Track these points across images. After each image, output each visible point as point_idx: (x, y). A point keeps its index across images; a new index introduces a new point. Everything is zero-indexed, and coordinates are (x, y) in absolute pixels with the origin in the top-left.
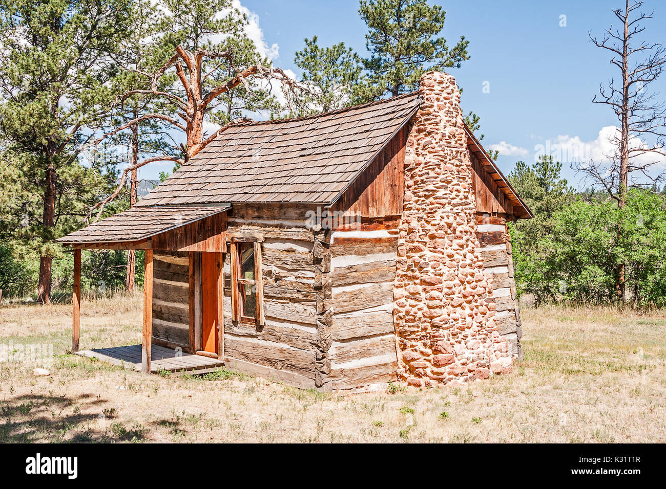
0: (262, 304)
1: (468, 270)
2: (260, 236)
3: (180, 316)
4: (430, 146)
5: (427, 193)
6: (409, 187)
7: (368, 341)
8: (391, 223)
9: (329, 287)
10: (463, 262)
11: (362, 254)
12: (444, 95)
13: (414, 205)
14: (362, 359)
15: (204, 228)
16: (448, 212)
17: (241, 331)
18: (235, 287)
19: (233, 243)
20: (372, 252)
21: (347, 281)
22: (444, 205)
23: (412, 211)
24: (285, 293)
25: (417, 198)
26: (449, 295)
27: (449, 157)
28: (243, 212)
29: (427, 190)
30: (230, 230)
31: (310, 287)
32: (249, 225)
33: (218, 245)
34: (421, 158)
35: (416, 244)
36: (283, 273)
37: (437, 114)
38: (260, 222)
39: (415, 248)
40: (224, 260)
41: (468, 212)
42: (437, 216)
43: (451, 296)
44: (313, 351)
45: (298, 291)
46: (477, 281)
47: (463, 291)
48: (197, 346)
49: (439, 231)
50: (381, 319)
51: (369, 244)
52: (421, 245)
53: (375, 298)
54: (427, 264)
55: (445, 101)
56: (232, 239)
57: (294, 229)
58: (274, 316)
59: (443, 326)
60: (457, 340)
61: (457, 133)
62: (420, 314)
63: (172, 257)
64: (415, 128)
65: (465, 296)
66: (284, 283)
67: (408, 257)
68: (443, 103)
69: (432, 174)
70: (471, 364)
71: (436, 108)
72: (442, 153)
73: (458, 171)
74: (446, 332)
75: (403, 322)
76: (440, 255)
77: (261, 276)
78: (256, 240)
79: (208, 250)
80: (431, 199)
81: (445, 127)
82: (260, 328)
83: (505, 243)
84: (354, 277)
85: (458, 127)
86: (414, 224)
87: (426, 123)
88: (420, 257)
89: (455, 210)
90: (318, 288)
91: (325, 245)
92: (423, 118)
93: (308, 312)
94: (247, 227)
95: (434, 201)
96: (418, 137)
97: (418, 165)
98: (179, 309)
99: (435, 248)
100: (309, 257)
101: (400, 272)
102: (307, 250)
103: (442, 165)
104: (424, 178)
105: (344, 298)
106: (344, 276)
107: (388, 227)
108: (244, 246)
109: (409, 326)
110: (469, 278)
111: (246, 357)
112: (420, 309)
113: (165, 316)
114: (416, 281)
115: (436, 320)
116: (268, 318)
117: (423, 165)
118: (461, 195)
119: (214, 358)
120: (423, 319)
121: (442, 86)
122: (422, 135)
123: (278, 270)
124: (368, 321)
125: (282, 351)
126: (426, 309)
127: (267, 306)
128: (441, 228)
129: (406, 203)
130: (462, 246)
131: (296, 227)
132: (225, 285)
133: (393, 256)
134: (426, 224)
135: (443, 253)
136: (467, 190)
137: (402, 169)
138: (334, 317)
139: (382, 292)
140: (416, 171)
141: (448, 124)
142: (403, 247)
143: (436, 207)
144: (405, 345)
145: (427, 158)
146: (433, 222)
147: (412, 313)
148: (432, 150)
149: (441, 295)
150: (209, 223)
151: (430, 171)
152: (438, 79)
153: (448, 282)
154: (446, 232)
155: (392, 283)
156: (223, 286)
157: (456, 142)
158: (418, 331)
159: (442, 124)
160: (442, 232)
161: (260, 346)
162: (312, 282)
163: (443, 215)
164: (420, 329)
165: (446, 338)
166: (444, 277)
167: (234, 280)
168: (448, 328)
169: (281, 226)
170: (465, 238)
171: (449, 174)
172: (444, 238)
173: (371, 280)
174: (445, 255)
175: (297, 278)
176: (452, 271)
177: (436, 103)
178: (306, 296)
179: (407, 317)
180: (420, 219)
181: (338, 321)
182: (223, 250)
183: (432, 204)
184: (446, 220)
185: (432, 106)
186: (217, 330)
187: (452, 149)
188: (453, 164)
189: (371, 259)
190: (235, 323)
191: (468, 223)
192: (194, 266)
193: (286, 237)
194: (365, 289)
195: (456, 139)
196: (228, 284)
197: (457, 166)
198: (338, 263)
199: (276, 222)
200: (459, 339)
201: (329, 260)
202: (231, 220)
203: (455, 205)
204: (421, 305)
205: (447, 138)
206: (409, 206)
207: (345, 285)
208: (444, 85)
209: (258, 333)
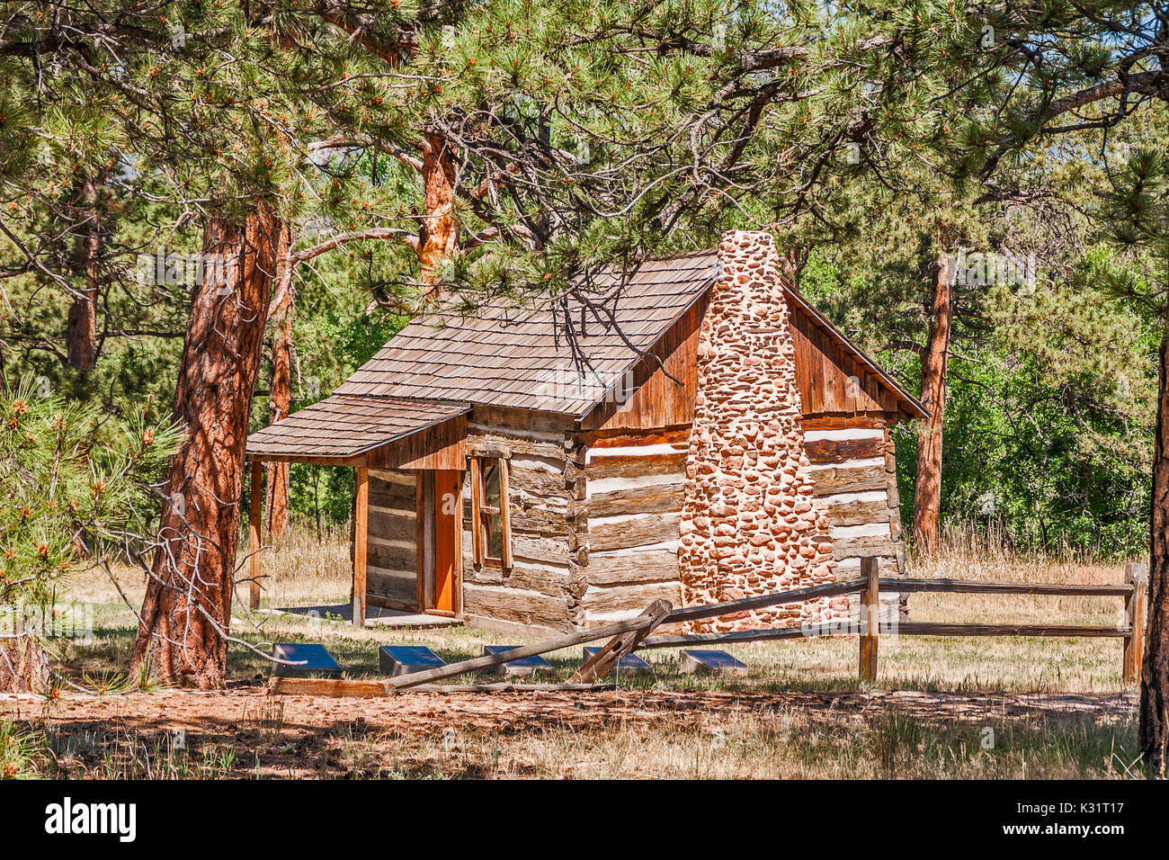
0: (510, 539)
1: (782, 497)
2: (506, 450)
3: (403, 560)
4: (727, 332)
5: (720, 396)
6: (702, 386)
7: (640, 588)
8: (676, 435)
9: (583, 517)
10: (774, 487)
11: (632, 477)
12: (751, 261)
13: (706, 411)
14: (630, 611)
15: (435, 437)
16: (750, 420)
17: (485, 577)
18: (476, 518)
19: (474, 457)
20: (646, 473)
21: (611, 510)
22: (743, 412)
23: (704, 419)
24: (535, 525)
25: (710, 402)
26: (746, 529)
27: (752, 347)
28: (487, 416)
29: (720, 392)
30: (471, 439)
31: (562, 518)
32: (493, 434)
33: (454, 460)
34: (715, 349)
35: (706, 463)
36: (533, 499)
37: (737, 289)
38: (507, 431)
39: (704, 467)
40: (462, 481)
41: (783, 418)
42: (732, 427)
43: (751, 531)
44: (565, 598)
45: (550, 523)
46: (798, 513)
47: (772, 526)
48: (428, 601)
49: (735, 447)
50: (659, 561)
51: (641, 463)
52: (711, 465)
53: (651, 533)
54: (718, 490)
55: (751, 270)
56: (473, 452)
57: (544, 444)
58: (523, 555)
59: (734, 570)
60: (756, 588)
61: (769, 311)
62: (707, 554)
63: (392, 474)
64: (712, 306)
65: (774, 533)
66: (534, 513)
67: (698, 480)
68: (747, 274)
69: (727, 370)
70: (777, 621)
71: (736, 281)
72: (741, 343)
73: (770, 365)
74: (737, 578)
75: (688, 566)
76: (736, 478)
77: (508, 503)
78: (502, 455)
79: (441, 468)
80: (725, 405)
81: (749, 306)
82: (507, 572)
83: (884, 455)
84: (620, 505)
85: (773, 303)
86: (706, 436)
87: (723, 301)
88: (710, 480)
89: (761, 417)
90: (570, 519)
91: (579, 466)
92: (721, 294)
93: (561, 549)
94: (491, 438)
95: (728, 407)
96: (715, 319)
97: (712, 357)
98: (403, 550)
99: (728, 468)
100: (560, 479)
101: (688, 499)
102: (559, 471)
103: (742, 358)
104: (717, 375)
105: (606, 531)
106: (606, 504)
107: (671, 440)
108: (488, 463)
109: (695, 570)
110: (784, 508)
111: (491, 611)
112: (706, 548)
113: (382, 561)
114: (704, 512)
115: (724, 562)
116: (517, 558)
117: (717, 359)
118: (773, 397)
119: (451, 616)
120: (710, 561)
121: (747, 250)
122: (719, 317)
123: (528, 496)
124: (641, 562)
125: (531, 600)
126: (713, 547)
127: (516, 543)
128: (738, 442)
129: (698, 407)
130: (774, 466)
131: (548, 441)
132: (465, 515)
133: (680, 479)
134: (718, 437)
135: (739, 476)
136: (784, 389)
137: (693, 361)
138: (590, 555)
139: (663, 525)
140: (710, 365)
141: (754, 301)
142: (693, 467)
143: (732, 415)
144: (691, 595)
145: (723, 348)
146: (726, 435)
147: (698, 553)
148: (729, 339)
149: (733, 530)
150: (441, 431)
151: (724, 367)
152: (742, 241)
153: (747, 513)
154: (746, 448)
155: (678, 514)
156: (462, 517)
157: (768, 324)
158: (704, 577)
159: (745, 302)
160: (740, 448)
161: (506, 596)
162: (564, 511)
163: (741, 425)
164: (706, 574)
165: (738, 585)
166: (741, 507)
167: (476, 507)
168: (740, 573)
169: (530, 439)
170: (779, 454)
171: (753, 369)
172: (742, 455)
173: (644, 509)
174: (743, 478)
175: (548, 506)
176: (753, 498)
177: (737, 274)
178: (558, 529)
179: (693, 559)
180: (712, 430)
181: (596, 560)
182: (460, 466)
183: (726, 410)
184: (745, 431)
185: (731, 279)
186: (454, 578)
187: (759, 335)
188: (760, 356)
189: (645, 482)
190: (477, 567)
191: (785, 433)
192: (423, 488)
193: (536, 454)
194: (636, 521)
195: (768, 320)
196: (468, 512)
197: (766, 357)
198: (596, 488)
199: (525, 433)
200: (761, 588)
201: (584, 485)
202: (472, 425)
203: (760, 411)
204: (708, 542)
205: (752, 320)
206: (701, 411)
207: (607, 515)
208: (750, 249)
209: (505, 579)
